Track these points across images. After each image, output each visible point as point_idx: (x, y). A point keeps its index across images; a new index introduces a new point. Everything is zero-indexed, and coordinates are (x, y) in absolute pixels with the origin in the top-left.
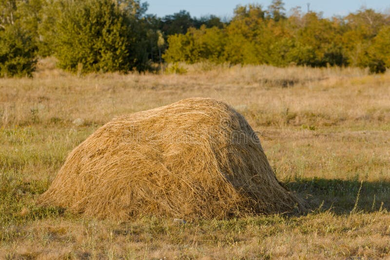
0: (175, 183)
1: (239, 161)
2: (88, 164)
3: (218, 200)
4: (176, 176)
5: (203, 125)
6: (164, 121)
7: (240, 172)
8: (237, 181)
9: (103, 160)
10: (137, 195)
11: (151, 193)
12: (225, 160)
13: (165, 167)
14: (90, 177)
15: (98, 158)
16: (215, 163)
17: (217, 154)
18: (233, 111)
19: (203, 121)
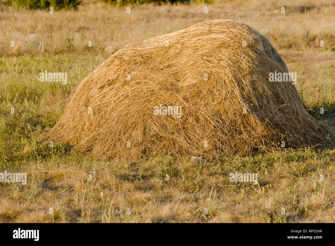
0: (192, 115)
1: (264, 89)
2: (98, 95)
3: (241, 133)
4: (193, 108)
5: (223, 50)
6: (179, 46)
7: (265, 101)
8: (262, 111)
9: (114, 91)
10: (150, 130)
11: (166, 128)
12: (248, 88)
13: (181, 98)
14: (100, 110)
15: (108, 89)
16: (237, 92)
17: (239, 82)
18: (256, 33)
19: (223, 45)
